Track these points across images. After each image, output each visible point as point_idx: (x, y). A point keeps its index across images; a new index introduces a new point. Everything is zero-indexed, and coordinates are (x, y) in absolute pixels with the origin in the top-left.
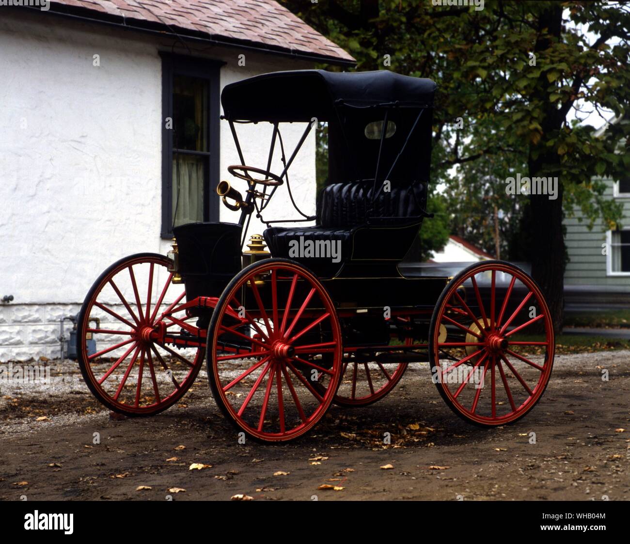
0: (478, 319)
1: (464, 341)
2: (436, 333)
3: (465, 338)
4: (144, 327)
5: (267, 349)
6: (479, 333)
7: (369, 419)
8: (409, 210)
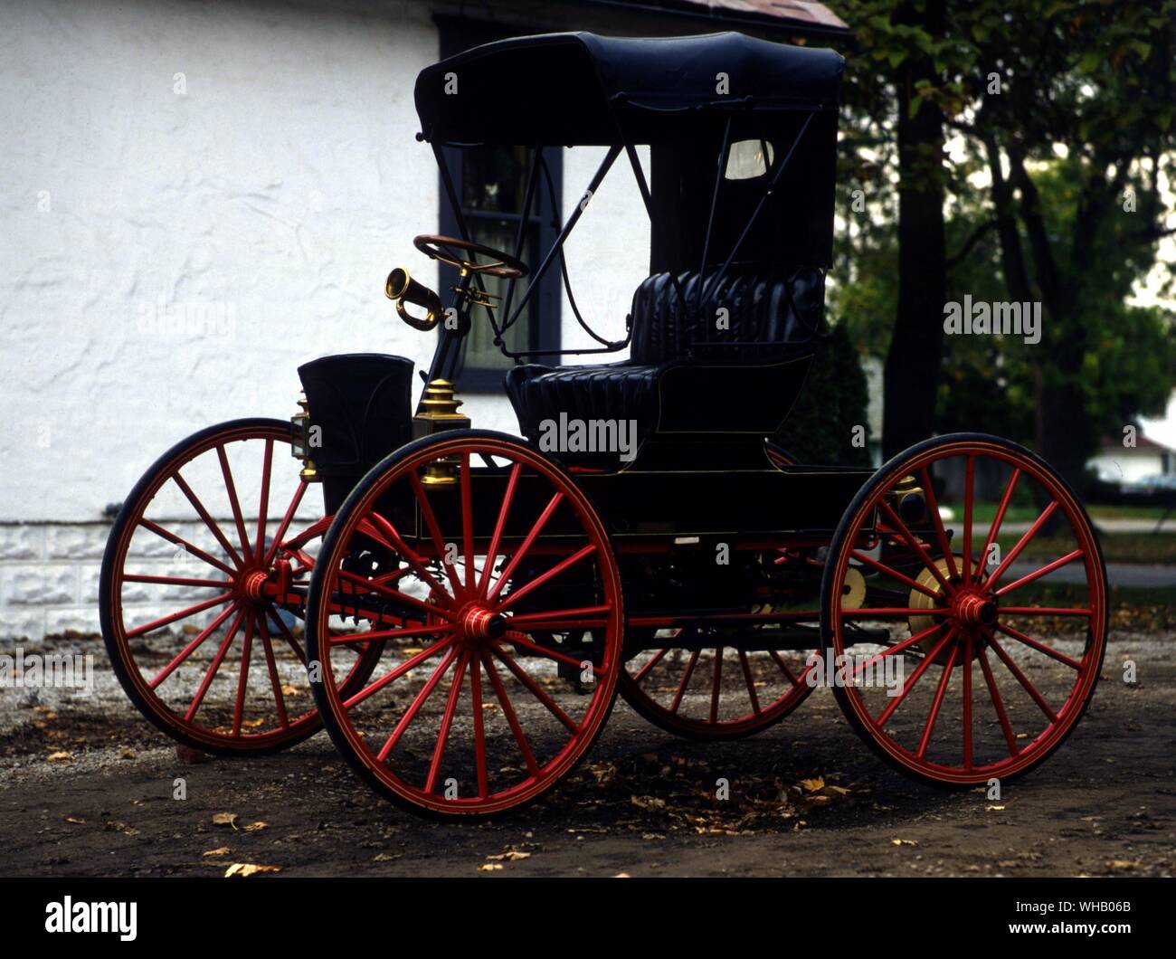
0: (935, 560)
1: (906, 605)
2: (836, 587)
3: (907, 597)
4: (251, 573)
5: (450, 622)
6: (936, 589)
7: (732, 766)
8: (789, 326)
